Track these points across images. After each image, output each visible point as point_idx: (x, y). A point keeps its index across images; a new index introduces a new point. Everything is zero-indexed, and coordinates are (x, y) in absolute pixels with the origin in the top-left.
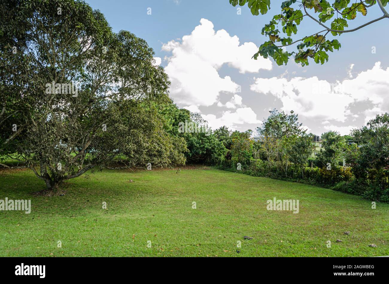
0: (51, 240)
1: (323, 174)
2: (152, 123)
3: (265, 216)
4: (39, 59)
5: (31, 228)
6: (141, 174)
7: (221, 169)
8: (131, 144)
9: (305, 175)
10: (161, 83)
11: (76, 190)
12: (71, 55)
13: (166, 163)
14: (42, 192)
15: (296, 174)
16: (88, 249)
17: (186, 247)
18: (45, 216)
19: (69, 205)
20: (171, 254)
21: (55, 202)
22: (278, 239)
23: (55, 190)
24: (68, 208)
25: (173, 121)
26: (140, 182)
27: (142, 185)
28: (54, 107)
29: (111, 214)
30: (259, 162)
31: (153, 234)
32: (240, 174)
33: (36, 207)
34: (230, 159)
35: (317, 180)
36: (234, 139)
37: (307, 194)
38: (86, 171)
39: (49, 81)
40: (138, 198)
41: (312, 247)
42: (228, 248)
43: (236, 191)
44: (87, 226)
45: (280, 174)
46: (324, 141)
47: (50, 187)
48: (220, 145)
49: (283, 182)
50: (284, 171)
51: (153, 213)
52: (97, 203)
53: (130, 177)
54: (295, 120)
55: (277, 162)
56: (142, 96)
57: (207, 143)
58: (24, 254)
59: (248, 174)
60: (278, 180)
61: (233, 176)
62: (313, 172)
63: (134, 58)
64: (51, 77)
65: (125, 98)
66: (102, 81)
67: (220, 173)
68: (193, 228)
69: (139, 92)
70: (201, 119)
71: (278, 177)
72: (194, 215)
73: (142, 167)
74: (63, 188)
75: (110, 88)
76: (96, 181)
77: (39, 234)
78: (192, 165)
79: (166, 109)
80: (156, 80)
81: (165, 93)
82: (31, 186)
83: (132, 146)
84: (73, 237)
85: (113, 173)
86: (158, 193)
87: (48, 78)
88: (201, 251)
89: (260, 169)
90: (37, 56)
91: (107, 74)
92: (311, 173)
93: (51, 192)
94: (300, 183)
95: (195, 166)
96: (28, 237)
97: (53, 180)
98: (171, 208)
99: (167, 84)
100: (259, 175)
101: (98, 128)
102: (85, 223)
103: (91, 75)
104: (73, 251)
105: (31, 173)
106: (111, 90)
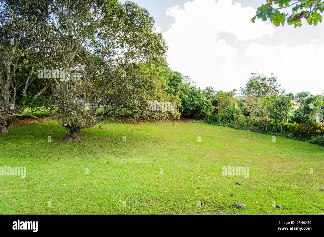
0: (74, 178)
1: (300, 129)
2: (154, 83)
3: (251, 164)
4: (59, 28)
5: (57, 168)
6: (142, 125)
7: (208, 123)
8: (136, 101)
9: (283, 129)
10: (159, 48)
11: (91, 137)
12: (85, 24)
13: (164, 117)
14: (64, 138)
15: (275, 129)
16: (104, 188)
17: (185, 189)
18: (68, 158)
19: (86, 150)
20: (173, 195)
21: (75, 147)
22: (266, 186)
23: (74, 137)
24: (85, 152)
25: (169, 81)
26: (141, 132)
27: (143, 135)
28: (71, 69)
29: (120, 158)
30: (242, 118)
31: (156, 176)
32: (225, 127)
33: (60, 151)
34: (217, 114)
35: (295, 134)
36: (221, 98)
37: (287, 146)
38: (99, 122)
39: (67, 46)
40: (140, 145)
41: (299, 194)
42: (222, 192)
43: (223, 141)
44: (101, 167)
45: (261, 128)
46: (303, 100)
47: (71, 134)
48: (208, 102)
49: (264, 135)
50: (265, 126)
51: (154, 158)
52: (108, 148)
53: (133, 128)
54: (275, 81)
55: (258, 117)
56: (143, 60)
57: (196, 101)
58: (53, 190)
59: (232, 128)
60: (259, 133)
61: (219, 129)
62: (290, 127)
63: (137, 26)
64: (69, 43)
65: (129, 62)
66: (110, 47)
67: (208, 126)
68: (189, 173)
69: (141, 56)
70: (191, 80)
71: (259, 130)
72: (189, 161)
73: (144, 120)
74: (81, 135)
75: (116, 53)
76: (106, 130)
77: (63, 173)
78: (184, 119)
79: (163, 72)
80: (155, 45)
81: (163, 56)
82: (55, 133)
83: (137, 103)
84: (91, 176)
85: (120, 125)
86: (156, 142)
87: (66, 44)
88: (199, 193)
89: (243, 124)
90: (57, 26)
91: (114, 41)
92: (289, 128)
93: (71, 139)
94: (279, 136)
95: (186, 120)
96: (55, 175)
97: (72, 128)
98: (169, 155)
99: (165, 49)
100: (242, 128)
101: (107, 87)
102: (99, 165)
103: (101, 42)
104: (92, 189)
105: (55, 122)
106: (117, 54)
